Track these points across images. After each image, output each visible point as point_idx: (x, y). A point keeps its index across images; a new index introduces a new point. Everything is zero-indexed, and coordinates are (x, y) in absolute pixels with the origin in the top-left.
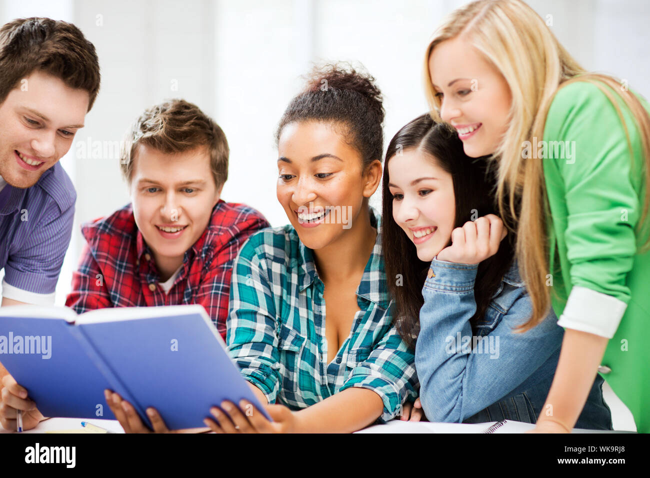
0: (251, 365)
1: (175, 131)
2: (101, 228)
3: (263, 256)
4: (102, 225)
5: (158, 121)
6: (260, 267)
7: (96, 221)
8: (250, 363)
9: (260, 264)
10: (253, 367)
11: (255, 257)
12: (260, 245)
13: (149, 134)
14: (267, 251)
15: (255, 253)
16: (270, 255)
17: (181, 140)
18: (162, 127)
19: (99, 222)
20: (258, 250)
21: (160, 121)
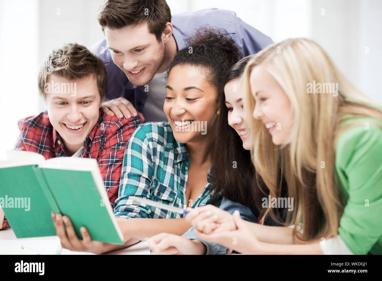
0: (134, 211)
1: (75, 66)
2: (30, 123)
3: (151, 140)
4: (31, 121)
5: (63, 60)
6: (148, 146)
7: (27, 118)
8: (134, 209)
9: (148, 144)
10: (135, 212)
11: (146, 140)
12: (149, 132)
13: (58, 69)
14: (154, 137)
15: (146, 137)
16: (155, 139)
17: (80, 71)
18: (67, 63)
19: (29, 119)
20: (148, 135)
21: (65, 60)
